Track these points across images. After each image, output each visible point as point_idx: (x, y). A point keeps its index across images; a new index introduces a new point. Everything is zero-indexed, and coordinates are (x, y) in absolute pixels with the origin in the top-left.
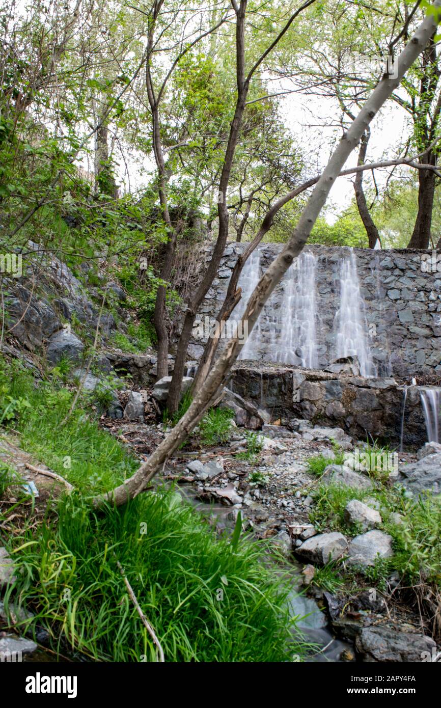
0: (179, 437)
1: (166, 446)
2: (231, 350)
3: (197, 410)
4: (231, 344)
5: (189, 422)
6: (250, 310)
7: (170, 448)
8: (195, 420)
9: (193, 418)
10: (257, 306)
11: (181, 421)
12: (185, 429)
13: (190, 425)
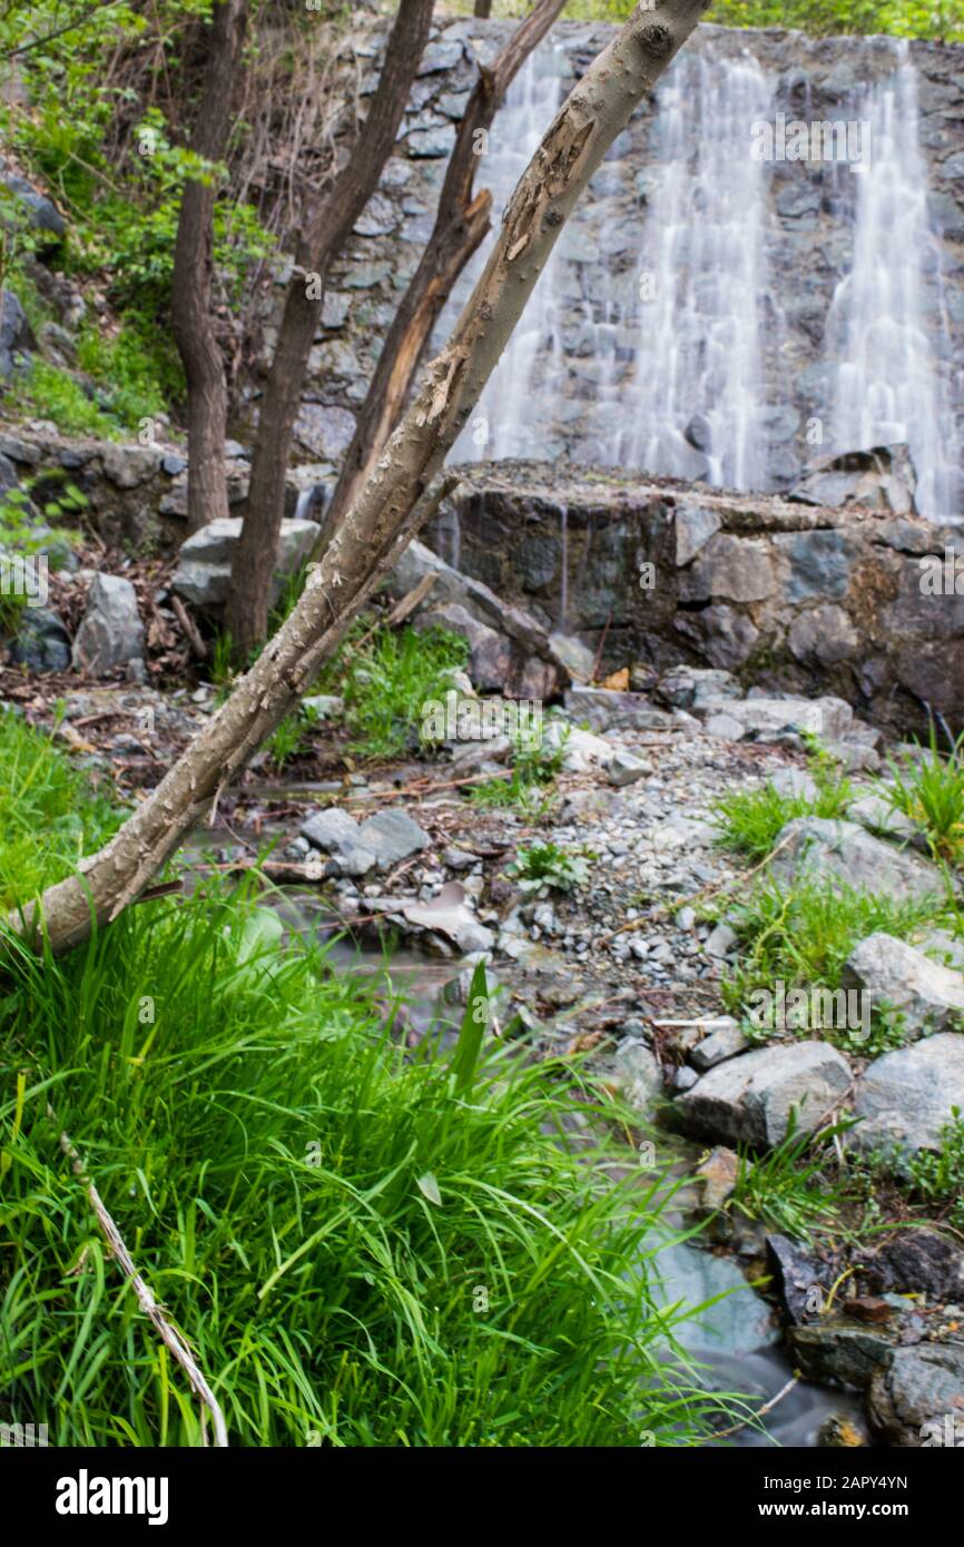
0: (265, 703)
1: (221, 738)
2: (444, 387)
3: (327, 606)
4: (446, 367)
5: (301, 651)
6: (513, 240)
7: (235, 743)
8: (322, 642)
9: (312, 636)
10: (538, 219)
11: (270, 648)
12: (285, 675)
13: (305, 660)
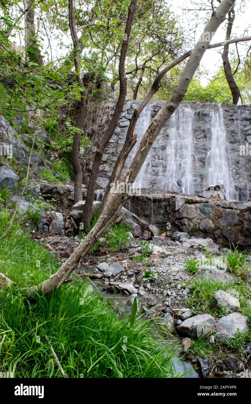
0: (90, 242)
1: (81, 250)
2: (128, 177)
3: (103, 222)
4: (128, 173)
5: (98, 231)
6: (142, 148)
7: (84, 251)
8: (102, 230)
9: (100, 228)
10: (147, 143)
11: (91, 231)
12: (94, 237)
13: (99, 234)
